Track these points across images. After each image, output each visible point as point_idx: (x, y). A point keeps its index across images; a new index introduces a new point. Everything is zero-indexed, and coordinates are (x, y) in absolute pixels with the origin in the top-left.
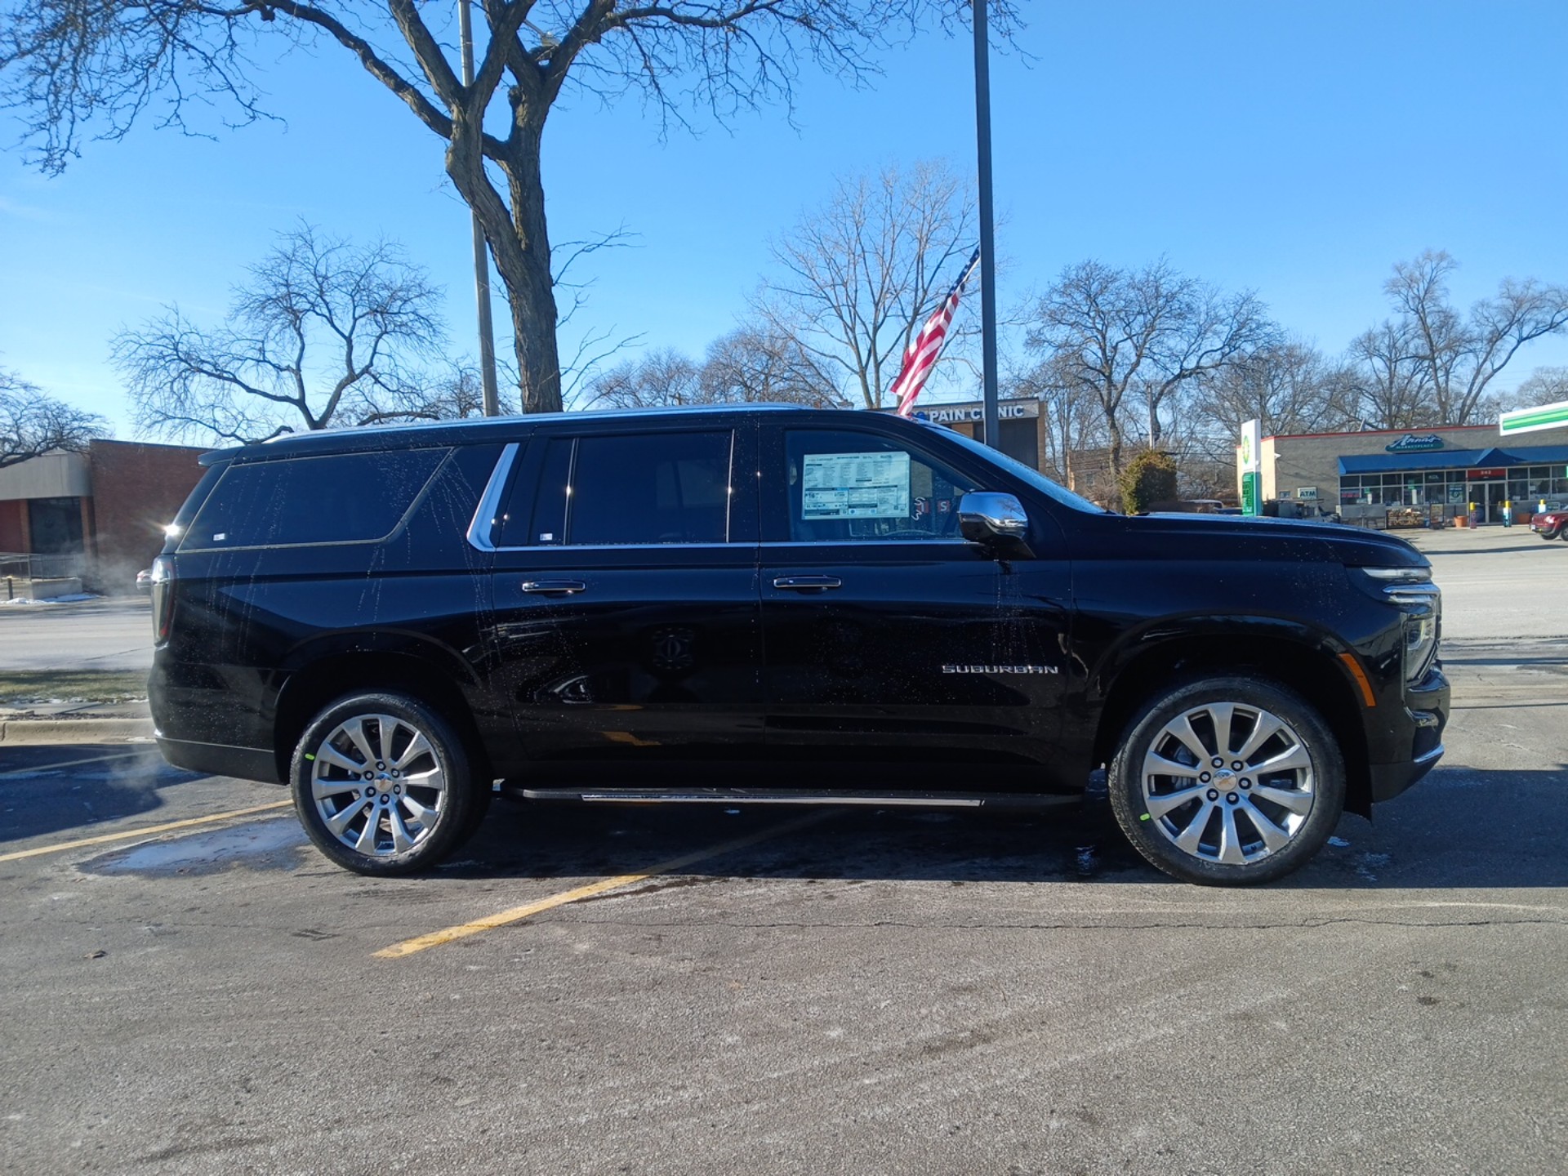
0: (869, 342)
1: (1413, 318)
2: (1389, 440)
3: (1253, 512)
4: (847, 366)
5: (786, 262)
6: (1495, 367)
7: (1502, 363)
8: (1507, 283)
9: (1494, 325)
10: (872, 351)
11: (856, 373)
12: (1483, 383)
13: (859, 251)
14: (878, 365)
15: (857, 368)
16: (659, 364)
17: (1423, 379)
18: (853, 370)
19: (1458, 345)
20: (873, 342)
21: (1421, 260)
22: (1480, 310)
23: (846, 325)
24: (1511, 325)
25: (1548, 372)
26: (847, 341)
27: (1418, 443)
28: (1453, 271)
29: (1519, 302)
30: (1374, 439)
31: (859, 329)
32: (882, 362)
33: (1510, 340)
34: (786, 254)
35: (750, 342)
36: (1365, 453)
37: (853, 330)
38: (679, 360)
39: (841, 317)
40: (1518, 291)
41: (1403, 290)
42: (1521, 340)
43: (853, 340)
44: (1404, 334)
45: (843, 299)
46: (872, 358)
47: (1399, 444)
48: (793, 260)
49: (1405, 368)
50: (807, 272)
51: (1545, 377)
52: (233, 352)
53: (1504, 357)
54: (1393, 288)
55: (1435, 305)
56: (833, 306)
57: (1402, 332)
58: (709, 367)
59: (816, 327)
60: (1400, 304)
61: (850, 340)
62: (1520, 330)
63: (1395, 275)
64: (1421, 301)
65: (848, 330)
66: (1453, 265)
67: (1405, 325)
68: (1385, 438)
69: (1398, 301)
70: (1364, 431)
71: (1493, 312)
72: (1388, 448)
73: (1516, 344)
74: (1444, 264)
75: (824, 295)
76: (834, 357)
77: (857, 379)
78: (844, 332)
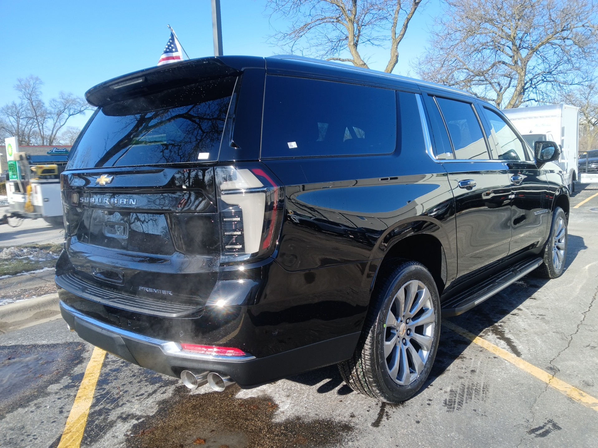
1: (26, 102)
2: (48, 150)
3: (17, 178)
6: (62, 124)
7: (63, 123)
8: (62, 93)
9: (59, 108)
12: (57, 130)
17: (31, 127)
19: (45, 115)
21: (28, 79)
22: (52, 102)
24: (65, 109)
25: (72, 128)
27: (59, 151)
28: (41, 85)
29: (68, 101)
30: (42, 149)
33: (65, 115)
36: (39, 155)
40: (66, 96)
41: (23, 90)
42: (70, 115)
44: (22, 108)
47: (52, 152)
49: (23, 122)
51: (71, 130)
53: (64, 121)
54: (19, 88)
55: (36, 98)
57: (21, 107)
60: (21, 96)
62: (69, 111)
63: (19, 83)
64: (30, 95)
66: (41, 83)
67: (22, 105)
68: (46, 149)
69: (21, 94)
70: (34, 146)
71: (58, 104)
72: (48, 153)
73: (68, 117)
74: (38, 82)
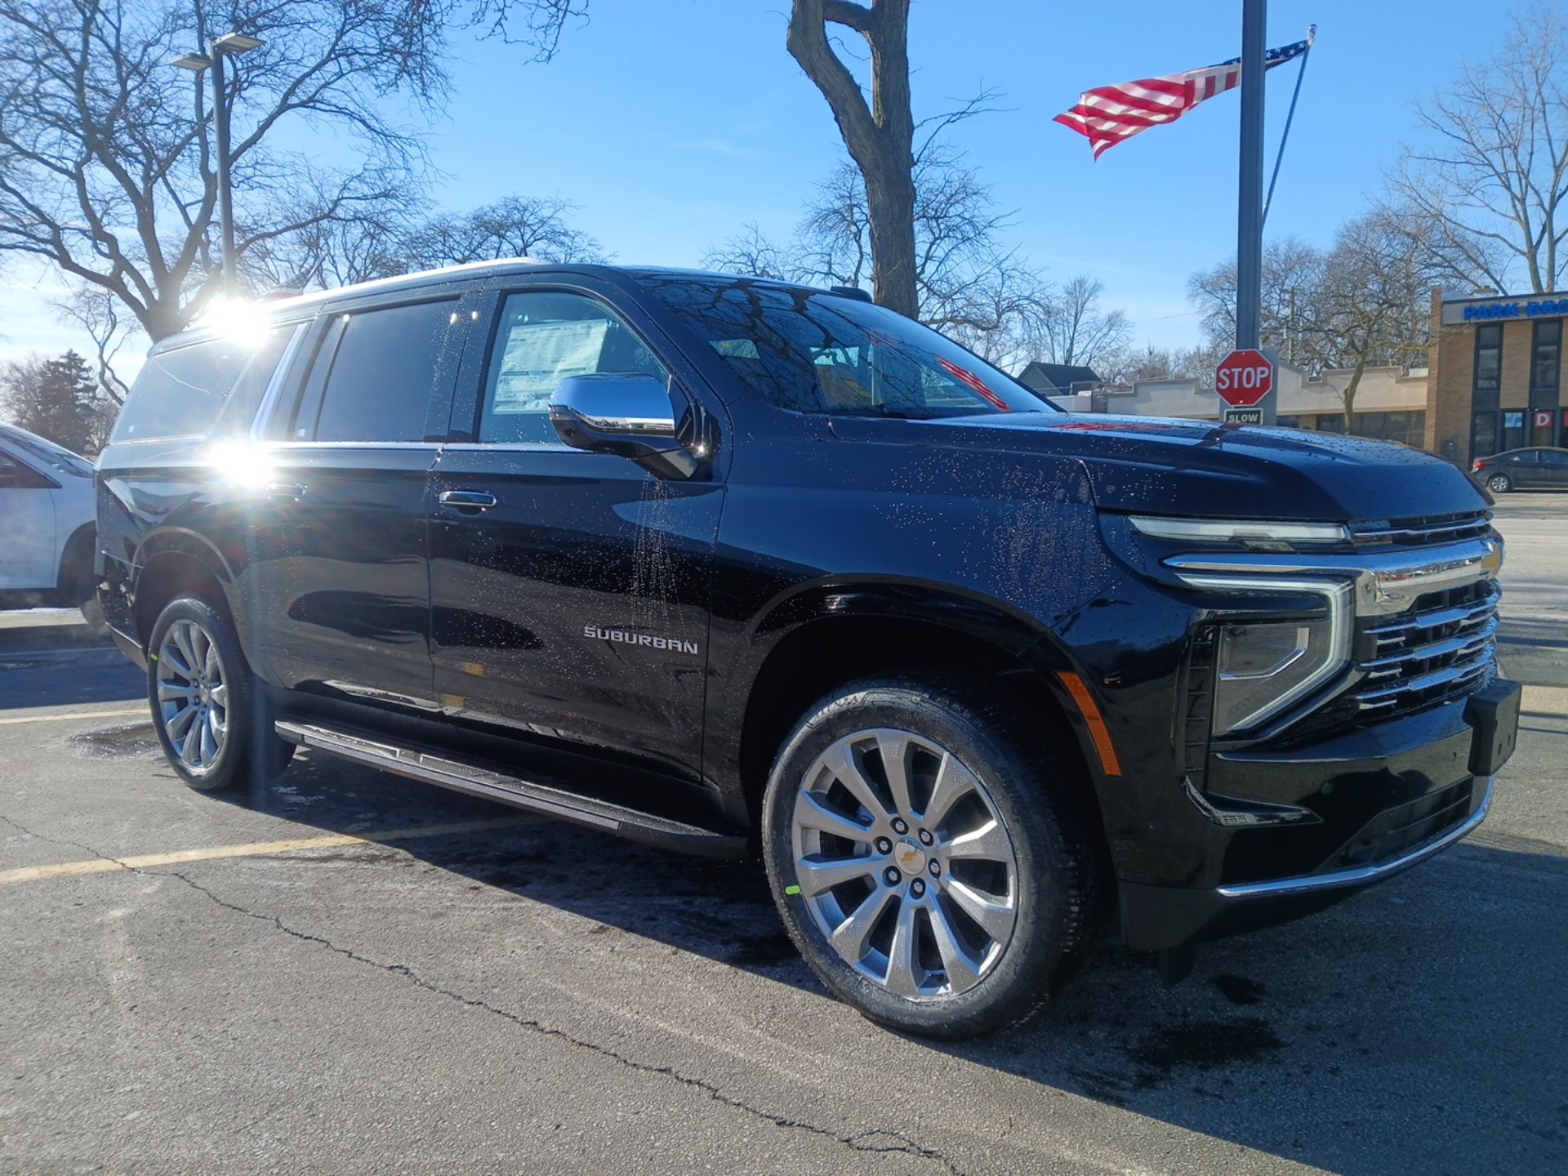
0: (1544, 218)
4: (1511, 246)
5: (1436, 126)
10: (1547, 227)
11: (1523, 253)
13: (1538, 105)
14: (1553, 244)
15: (1525, 248)
16: (1276, 255)
18: (1517, 250)
20: (1550, 215)
23: (1514, 196)
26: (1514, 215)
31: (1531, 199)
32: (1559, 239)
34: (1438, 117)
35: (1387, 224)
37: (1523, 201)
38: (1300, 249)
39: (1508, 188)
43: (1521, 214)
45: (1512, 165)
46: (1546, 236)
48: (1447, 123)
50: (1465, 137)
52: (806, 266)
56: (1497, 173)
58: (1337, 256)
59: (1470, 199)
61: (1517, 212)
65: (1517, 202)
75: (1486, 162)
76: (1494, 235)
77: (1524, 262)
78: (1510, 204)
